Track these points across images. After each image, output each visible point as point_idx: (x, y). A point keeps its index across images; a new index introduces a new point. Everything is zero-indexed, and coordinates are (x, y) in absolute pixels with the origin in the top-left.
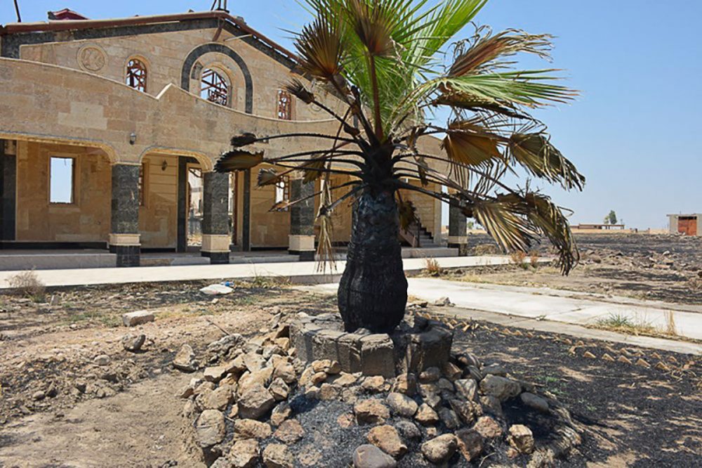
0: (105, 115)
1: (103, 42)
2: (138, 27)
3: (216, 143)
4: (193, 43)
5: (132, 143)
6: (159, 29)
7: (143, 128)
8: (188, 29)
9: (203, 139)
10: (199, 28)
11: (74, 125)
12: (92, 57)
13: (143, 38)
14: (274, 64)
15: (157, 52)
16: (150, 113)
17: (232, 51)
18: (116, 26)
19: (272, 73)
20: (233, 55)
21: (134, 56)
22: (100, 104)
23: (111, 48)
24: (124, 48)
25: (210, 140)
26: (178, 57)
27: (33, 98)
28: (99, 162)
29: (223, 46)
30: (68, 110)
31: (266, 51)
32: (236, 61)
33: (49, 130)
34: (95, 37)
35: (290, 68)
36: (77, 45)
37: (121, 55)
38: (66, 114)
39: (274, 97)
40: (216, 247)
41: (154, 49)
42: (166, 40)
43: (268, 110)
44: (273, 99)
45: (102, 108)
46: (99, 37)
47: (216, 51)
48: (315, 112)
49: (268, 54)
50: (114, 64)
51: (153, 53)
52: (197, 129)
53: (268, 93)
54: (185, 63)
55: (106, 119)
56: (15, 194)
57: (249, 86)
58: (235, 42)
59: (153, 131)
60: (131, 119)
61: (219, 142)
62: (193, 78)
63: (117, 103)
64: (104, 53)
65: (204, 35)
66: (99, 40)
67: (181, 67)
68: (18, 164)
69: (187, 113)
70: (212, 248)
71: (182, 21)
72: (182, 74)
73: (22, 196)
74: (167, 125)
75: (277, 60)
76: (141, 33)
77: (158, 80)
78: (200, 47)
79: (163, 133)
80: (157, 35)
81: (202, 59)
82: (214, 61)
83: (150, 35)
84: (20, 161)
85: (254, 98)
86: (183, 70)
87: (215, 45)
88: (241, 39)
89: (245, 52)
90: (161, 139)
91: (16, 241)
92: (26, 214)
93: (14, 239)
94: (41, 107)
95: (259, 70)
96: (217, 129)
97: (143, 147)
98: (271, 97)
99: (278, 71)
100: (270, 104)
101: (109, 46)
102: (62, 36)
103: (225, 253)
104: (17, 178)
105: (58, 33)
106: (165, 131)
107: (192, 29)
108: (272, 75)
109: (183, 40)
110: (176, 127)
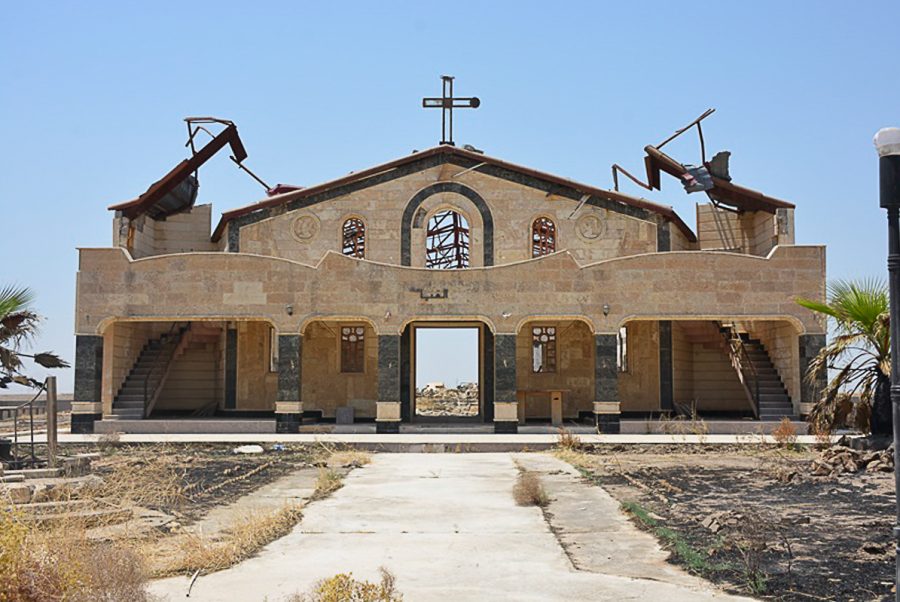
0: (264, 291)
1: (315, 208)
2: (351, 185)
3: (381, 305)
4: (414, 188)
5: (291, 314)
6: (374, 182)
7: (302, 299)
8: (408, 174)
9: (366, 302)
10: (420, 169)
11: (237, 303)
12: (305, 225)
13: (357, 195)
14: (523, 189)
15: (373, 207)
16: (308, 282)
17: (463, 186)
18: (327, 190)
19: (521, 201)
20: (465, 191)
21: (348, 216)
22: (260, 280)
23: (324, 212)
24: (337, 210)
25: (374, 302)
26: (397, 207)
27: (201, 284)
28: (314, 330)
29: (452, 184)
30: (231, 291)
31: (511, 177)
32: (469, 197)
33: (216, 310)
34: (307, 205)
35: (546, 190)
36: (291, 217)
37: (335, 218)
38: (229, 295)
39: (525, 231)
40: (383, 416)
41: (369, 204)
42: (382, 191)
43: (516, 249)
44: (523, 234)
45: (261, 284)
46: (311, 204)
47: (442, 191)
48: (590, 241)
49: (513, 181)
50: (327, 228)
51: (368, 209)
52: (359, 292)
53: (516, 228)
54: (406, 212)
55: (265, 294)
56: (236, 366)
57: (488, 224)
58: (467, 176)
59: (312, 299)
60: (290, 291)
61: (384, 302)
62: (414, 227)
63: (276, 277)
64: (316, 218)
65: (428, 176)
66: (311, 207)
67: (400, 218)
68: (239, 337)
69: (347, 278)
70: (378, 416)
71: (399, 166)
72: (403, 224)
73: (242, 367)
74: (325, 293)
75: (526, 185)
76: (354, 190)
77: (375, 237)
78: (423, 191)
79: (322, 301)
80: (372, 188)
81: (424, 204)
82: (439, 203)
83: (363, 190)
84: (241, 334)
85: (494, 237)
86: (403, 220)
87: (441, 185)
88: (475, 169)
89: (481, 184)
90: (320, 307)
91: (237, 409)
92: (246, 384)
93: (234, 407)
94: (209, 290)
95: (502, 201)
96: (382, 290)
97: (302, 317)
98: (520, 232)
99: (529, 198)
100: (519, 241)
101: (321, 210)
102: (277, 210)
103: (394, 422)
104: (238, 351)
105: (273, 209)
106: (325, 299)
107: (412, 172)
108: (522, 205)
109: (402, 188)
110: (336, 293)
